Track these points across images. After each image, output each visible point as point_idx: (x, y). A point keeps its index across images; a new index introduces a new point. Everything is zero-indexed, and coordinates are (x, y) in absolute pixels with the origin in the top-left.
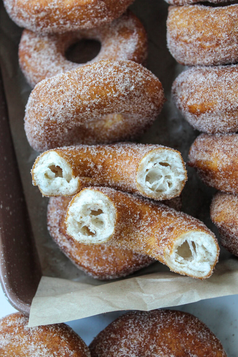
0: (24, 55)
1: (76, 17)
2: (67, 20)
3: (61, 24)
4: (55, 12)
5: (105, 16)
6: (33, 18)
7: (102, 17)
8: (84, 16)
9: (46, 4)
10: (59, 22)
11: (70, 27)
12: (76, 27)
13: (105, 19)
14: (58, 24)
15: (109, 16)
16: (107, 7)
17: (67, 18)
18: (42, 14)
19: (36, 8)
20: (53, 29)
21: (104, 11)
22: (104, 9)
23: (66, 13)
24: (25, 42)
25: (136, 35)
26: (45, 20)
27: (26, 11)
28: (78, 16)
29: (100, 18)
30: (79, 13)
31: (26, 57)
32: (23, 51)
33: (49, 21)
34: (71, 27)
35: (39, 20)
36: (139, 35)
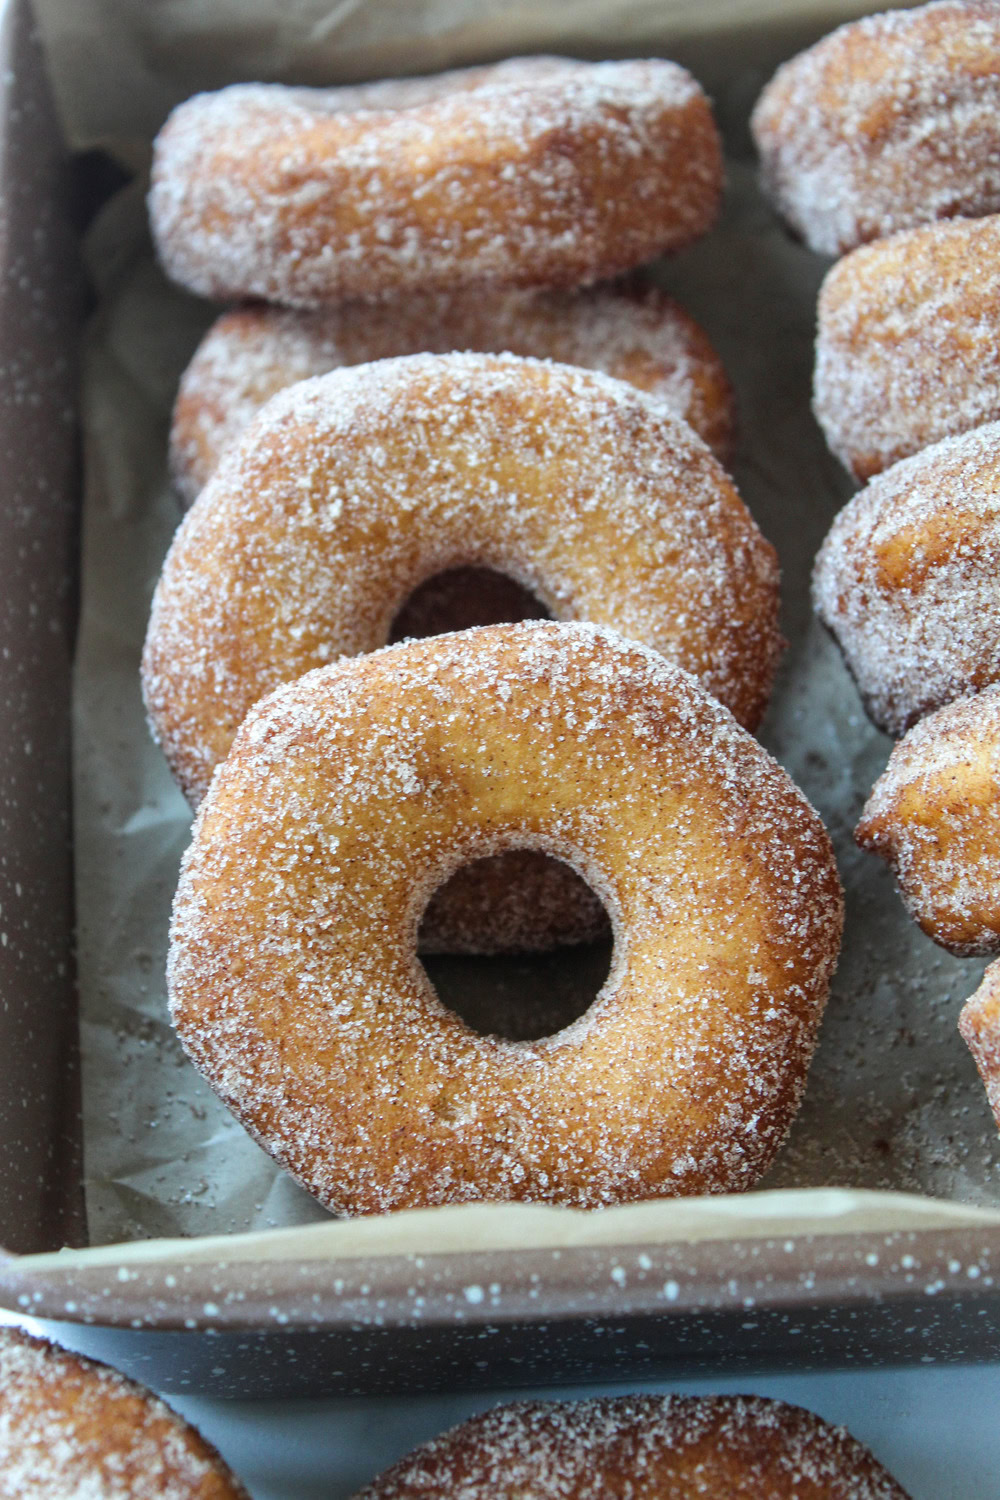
0: (194, 414)
1: (449, 210)
2: (409, 224)
3: (382, 243)
4: (364, 183)
5: (568, 225)
6: (266, 210)
7: (557, 227)
8: (481, 212)
9: (331, 150)
10: (373, 232)
11: (412, 265)
12: (443, 264)
13: (568, 237)
14: (370, 240)
15: (586, 231)
16: (581, 186)
17: (411, 215)
18: (310, 192)
19: (286, 165)
20: (342, 265)
21: (568, 202)
22: (569, 190)
23: (407, 190)
24: (210, 364)
25: (681, 383)
26: (319, 220)
27: (245, 183)
28: (459, 210)
29: (545, 232)
30: (463, 197)
31: (205, 421)
32: (197, 396)
33: (331, 224)
34: (421, 264)
35: (292, 217)
36: (697, 385)
